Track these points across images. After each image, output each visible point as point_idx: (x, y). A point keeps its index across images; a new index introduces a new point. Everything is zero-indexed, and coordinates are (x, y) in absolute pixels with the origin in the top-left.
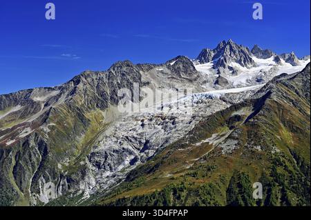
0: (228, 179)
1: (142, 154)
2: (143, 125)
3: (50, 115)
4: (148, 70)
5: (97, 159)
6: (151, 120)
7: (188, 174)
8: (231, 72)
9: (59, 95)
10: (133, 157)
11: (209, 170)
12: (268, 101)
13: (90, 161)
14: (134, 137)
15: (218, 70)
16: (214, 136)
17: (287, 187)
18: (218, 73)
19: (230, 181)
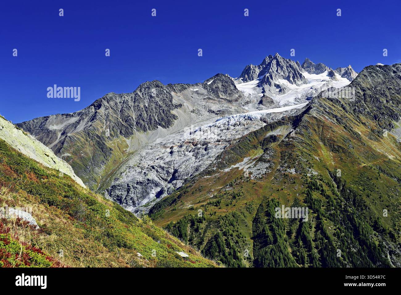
0: (255, 207)
1: (169, 185)
2: (171, 153)
3: (65, 145)
4: (180, 91)
5: (118, 193)
6: (181, 146)
7: (210, 203)
8: (278, 90)
9: (78, 123)
10: (159, 189)
11: (234, 197)
12: (306, 117)
13: (110, 195)
14: (160, 167)
15: (263, 89)
16: (246, 160)
17: (323, 215)
18: (263, 92)
19: (258, 210)
